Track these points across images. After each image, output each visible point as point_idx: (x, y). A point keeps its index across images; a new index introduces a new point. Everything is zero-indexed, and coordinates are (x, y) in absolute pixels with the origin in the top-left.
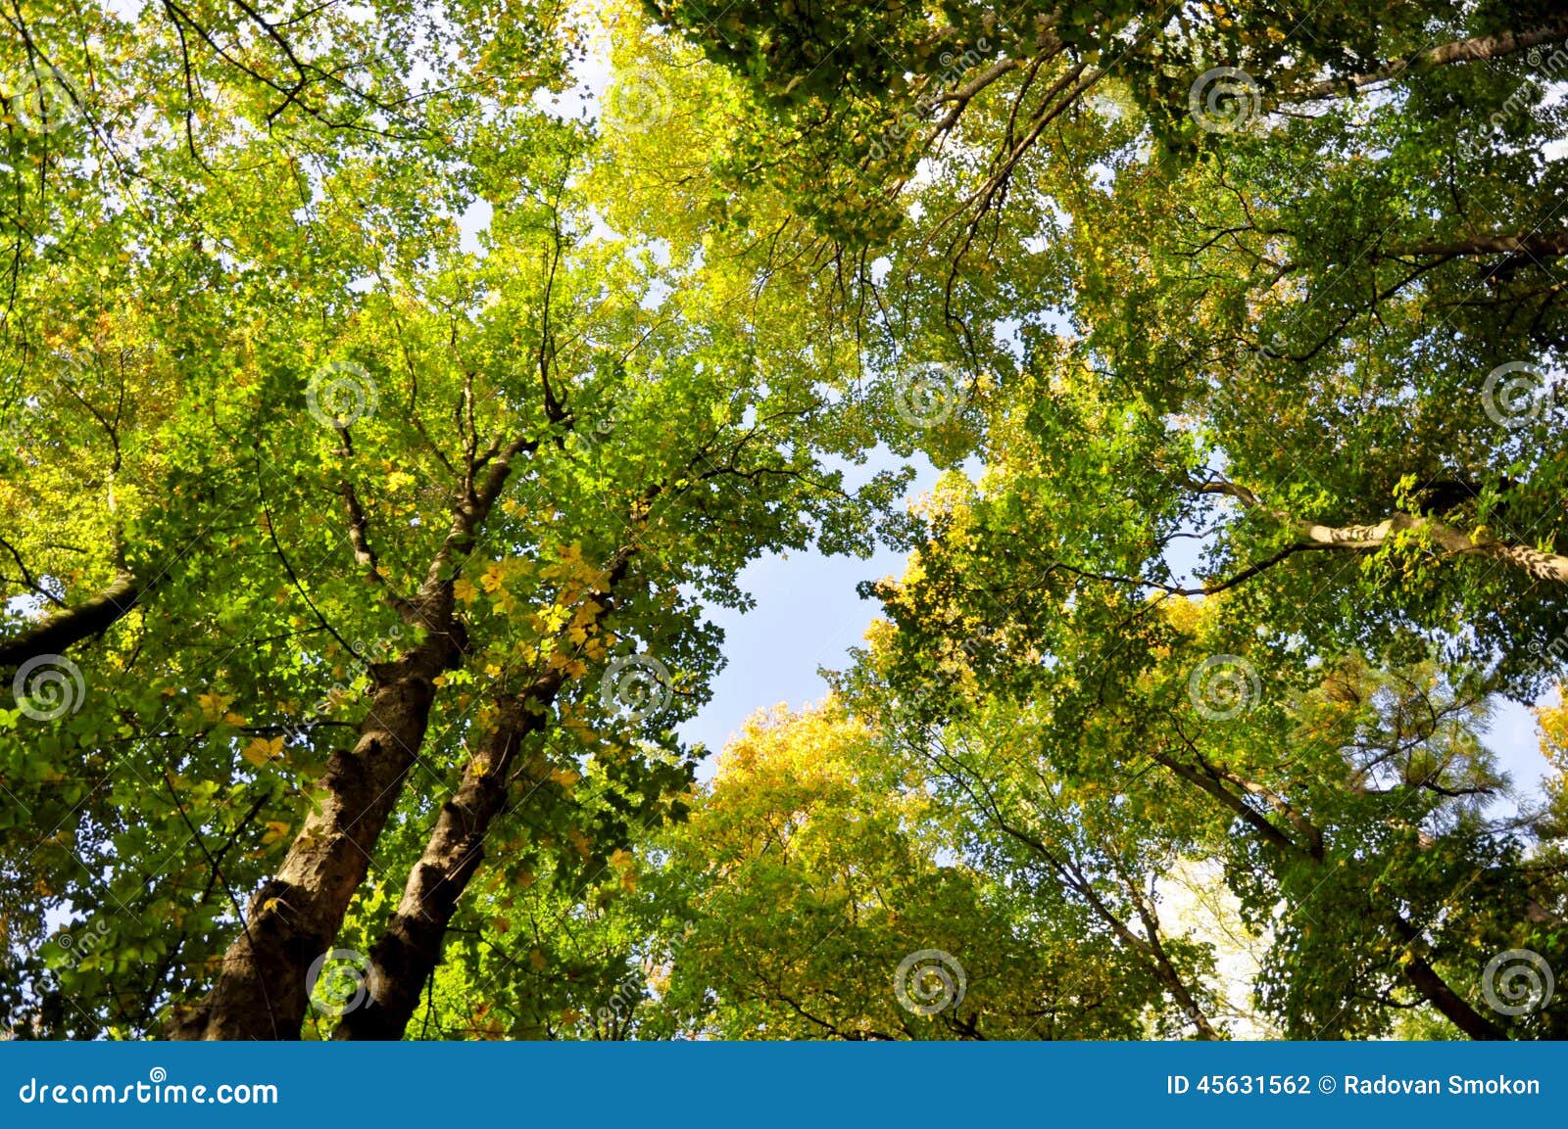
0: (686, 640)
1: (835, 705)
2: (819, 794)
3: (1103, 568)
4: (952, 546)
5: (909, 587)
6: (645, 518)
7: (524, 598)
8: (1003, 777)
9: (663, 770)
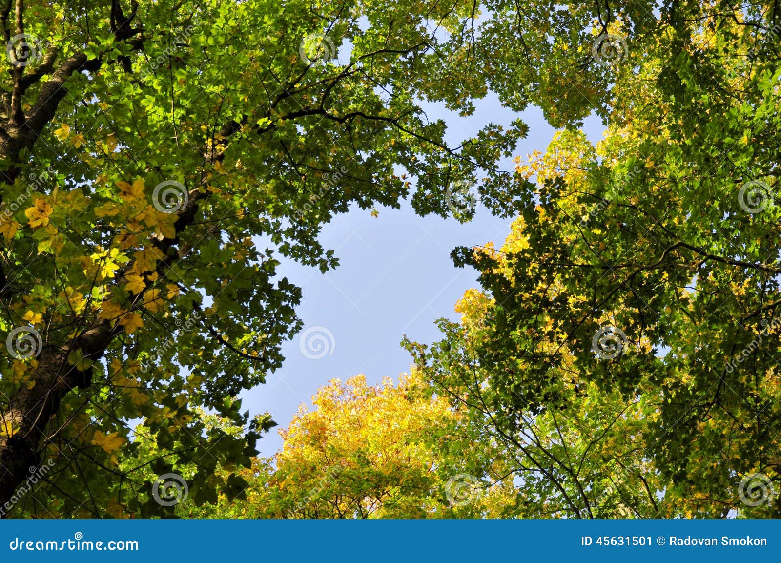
0: (257, 299)
1: (419, 382)
2: (394, 480)
3: (733, 251)
4: (561, 215)
5: (510, 256)
6: (221, 158)
7: (76, 238)
8: (600, 476)
9: (221, 440)
